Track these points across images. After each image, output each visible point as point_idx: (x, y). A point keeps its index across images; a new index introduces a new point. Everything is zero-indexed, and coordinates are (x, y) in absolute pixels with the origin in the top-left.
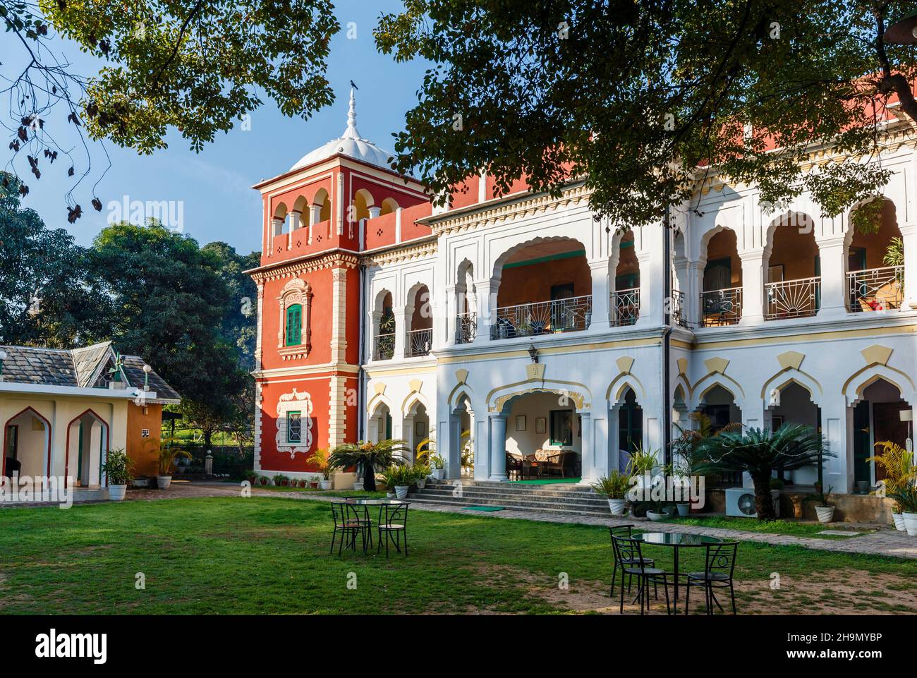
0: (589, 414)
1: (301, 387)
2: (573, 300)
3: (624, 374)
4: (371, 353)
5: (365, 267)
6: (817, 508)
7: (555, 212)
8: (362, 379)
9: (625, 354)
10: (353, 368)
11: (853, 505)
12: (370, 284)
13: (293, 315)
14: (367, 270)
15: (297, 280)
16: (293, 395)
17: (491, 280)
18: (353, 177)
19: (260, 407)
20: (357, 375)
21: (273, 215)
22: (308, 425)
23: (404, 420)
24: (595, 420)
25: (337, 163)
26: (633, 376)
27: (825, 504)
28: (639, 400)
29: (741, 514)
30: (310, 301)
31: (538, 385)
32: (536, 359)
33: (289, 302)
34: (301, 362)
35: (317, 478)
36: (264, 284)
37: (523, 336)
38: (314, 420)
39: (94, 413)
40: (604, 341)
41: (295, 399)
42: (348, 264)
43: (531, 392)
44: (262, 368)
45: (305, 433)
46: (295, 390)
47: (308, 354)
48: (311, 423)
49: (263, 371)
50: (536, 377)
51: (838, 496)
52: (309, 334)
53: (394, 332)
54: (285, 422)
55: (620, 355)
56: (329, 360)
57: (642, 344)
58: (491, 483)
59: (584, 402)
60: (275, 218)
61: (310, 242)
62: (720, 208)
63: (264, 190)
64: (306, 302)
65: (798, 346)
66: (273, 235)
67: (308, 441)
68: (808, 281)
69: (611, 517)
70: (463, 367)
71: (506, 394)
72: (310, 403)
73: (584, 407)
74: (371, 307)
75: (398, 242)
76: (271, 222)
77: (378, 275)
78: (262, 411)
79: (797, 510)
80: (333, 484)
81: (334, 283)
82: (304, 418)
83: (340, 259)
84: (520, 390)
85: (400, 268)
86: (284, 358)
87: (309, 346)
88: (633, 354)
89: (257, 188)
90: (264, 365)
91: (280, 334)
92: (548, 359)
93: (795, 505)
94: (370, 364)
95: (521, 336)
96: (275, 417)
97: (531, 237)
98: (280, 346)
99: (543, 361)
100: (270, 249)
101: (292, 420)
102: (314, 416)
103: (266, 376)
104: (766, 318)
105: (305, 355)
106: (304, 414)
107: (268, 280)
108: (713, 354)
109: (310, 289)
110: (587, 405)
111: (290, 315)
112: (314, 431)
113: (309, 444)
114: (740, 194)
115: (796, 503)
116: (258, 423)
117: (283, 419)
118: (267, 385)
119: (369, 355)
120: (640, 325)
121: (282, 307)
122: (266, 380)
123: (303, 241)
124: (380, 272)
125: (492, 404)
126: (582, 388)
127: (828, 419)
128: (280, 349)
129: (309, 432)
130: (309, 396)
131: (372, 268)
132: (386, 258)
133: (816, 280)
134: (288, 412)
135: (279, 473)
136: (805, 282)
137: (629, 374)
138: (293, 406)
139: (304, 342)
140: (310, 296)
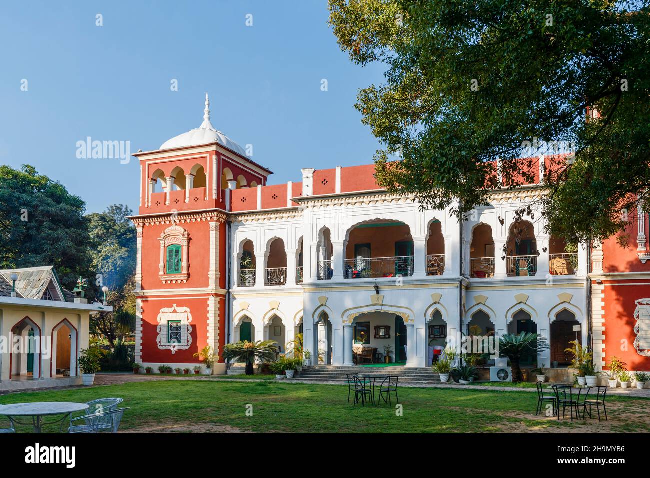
0: (413, 326)
1: (180, 304)
2: (401, 258)
3: (435, 303)
4: (236, 281)
5: (231, 222)
6: (537, 376)
7: (390, 204)
8: (229, 299)
9: (437, 292)
10: (223, 292)
11: (553, 374)
12: (235, 234)
13: (174, 252)
14: (233, 225)
15: (177, 227)
16: (173, 309)
17: (345, 241)
18: (223, 159)
19: (141, 317)
20: (225, 296)
21: (151, 177)
22: (188, 330)
23: (264, 327)
24: (417, 329)
25: (214, 148)
26: (441, 304)
27: (541, 374)
28: (445, 318)
29: (499, 380)
30: (189, 243)
31: (379, 308)
32: (378, 293)
33: (169, 242)
34: (181, 285)
35: (200, 368)
36: (143, 227)
37: (366, 278)
38: (194, 327)
39: (68, 321)
40: (422, 284)
41: (175, 311)
42: (221, 220)
43: (373, 311)
44: (143, 288)
45: (185, 336)
46: (175, 305)
47: (188, 280)
48: (191, 329)
49: (144, 291)
50: (378, 303)
51: (546, 369)
52: (189, 266)
53: (256, 268)
54: (166, 328)
55: (433, 292)
56: (208, 286)
57: (447, 286)
58: (345, 367)
59: (409, 319)
60: (152, 179)
61: (187, 201)
62: (483, 213)
63: (141, 159)
64: (186, 244)
65: (526, 291)
66: (151, 192)
67: (188, 342)
68: (530, 257)
69: (442, 384)
70: (323, 294)
71: (356, 313)
72: (190, 315)
73: (410, 322)
74: (236, 251)
75: (259, 209)
76: (149, 182)
77: (241, 228)
78: (142, 320)
79: (525, 377)
80: (213, 372)
81: (211, 233)
82: (184, 326)
83: (217, 216)
84: (366, 311)
85: (260, 226)
86: (164, 282)
87: (189, 275)
88: (441, 292)
89: (136, 156)
90: (144, 286)
91: (162, 265)
92: (386, 292)
93: (524, 375)
94: (235, 289)
95: (364, 277)
96: (156, 324)
97: (373, 218)
98: (162, 273)
99: (382, 293)
100: (148, 202)
101: (171, 327)
102: (194, 324)
103: (146, 295)
104: (509, 275)
105: (185, 281)
106: (184, 322)
107: (148, 225)
108: (479, 293)
109: (189, 235)
110: (411, 321)
111: (170, 252)
112: (194, 335)
113: (189, 344)
114: (495, 207)
115: (525, 373)
116: (139, 329)
117: (164, 326)
118: (147, 301)
119: (235, 283)
120: (446, 276)
121: (162, 246)
122: (147, 297)
123: (181, 199)
124: (244, 227)
125: (345, 318)
126: (409, 311)
127: (541, 330)
128: (162, 276)
129: (189, 335)
130: (188, 310)
131: (237, 224)
132: (250, 218)
133: (534, 257)
134: (168, 321)
135: (162, 365)
136: (529, 257)
137: (439, 303)
138: (174, 317)
139: (185, 272)
140: (190, 240)
